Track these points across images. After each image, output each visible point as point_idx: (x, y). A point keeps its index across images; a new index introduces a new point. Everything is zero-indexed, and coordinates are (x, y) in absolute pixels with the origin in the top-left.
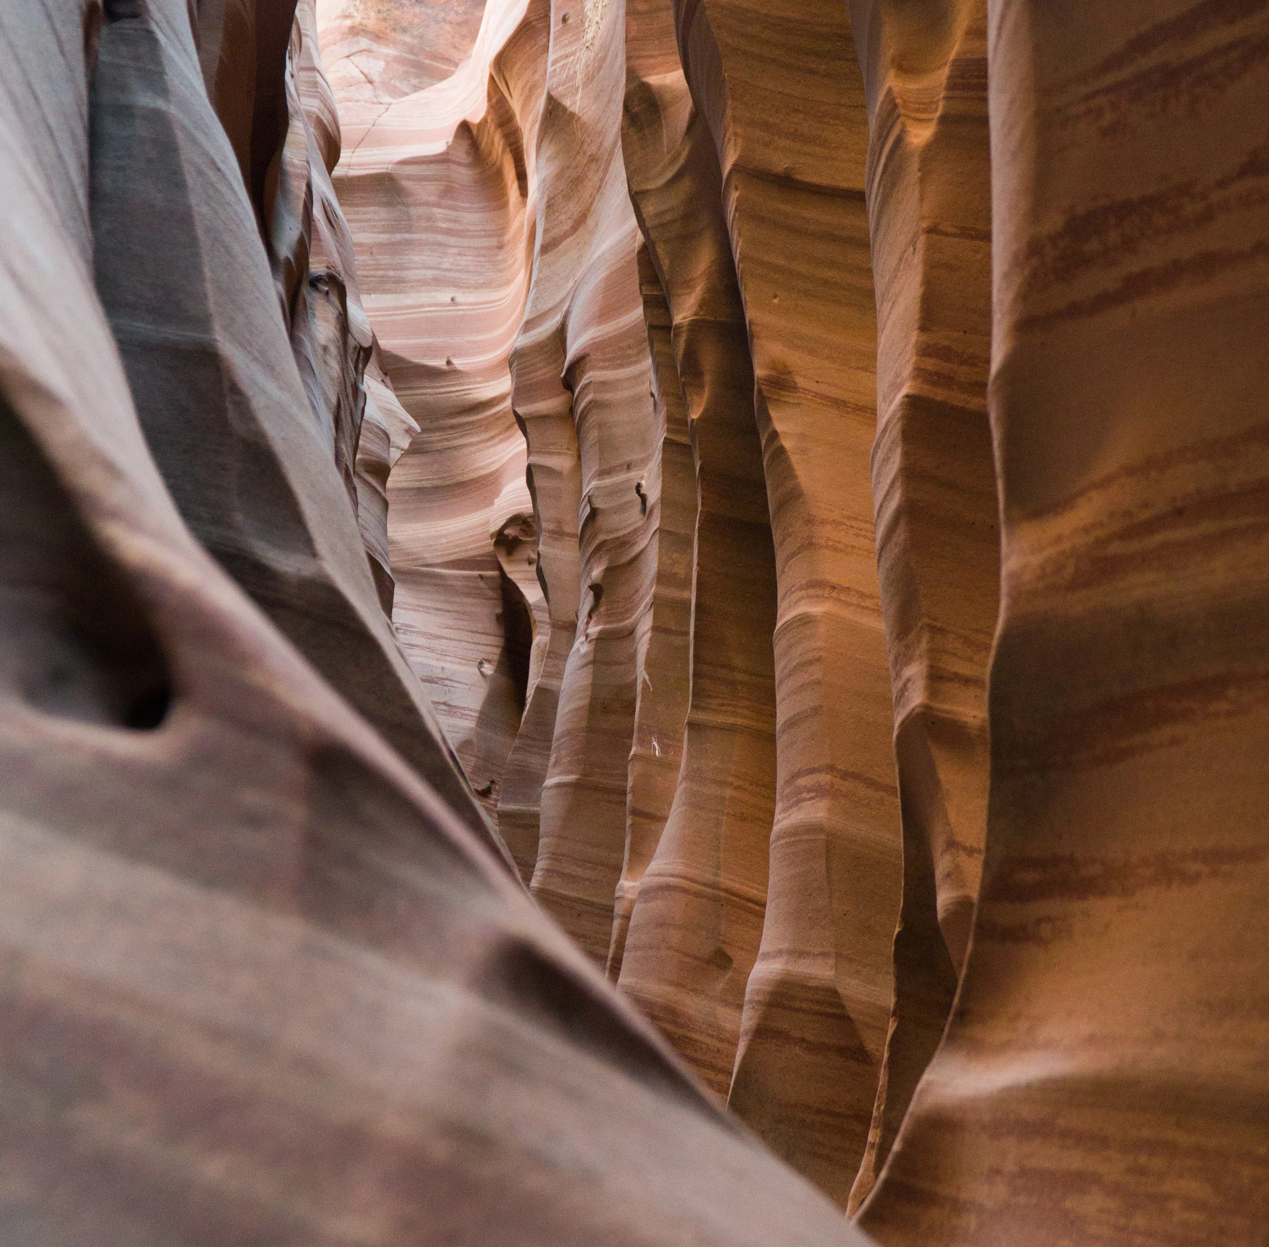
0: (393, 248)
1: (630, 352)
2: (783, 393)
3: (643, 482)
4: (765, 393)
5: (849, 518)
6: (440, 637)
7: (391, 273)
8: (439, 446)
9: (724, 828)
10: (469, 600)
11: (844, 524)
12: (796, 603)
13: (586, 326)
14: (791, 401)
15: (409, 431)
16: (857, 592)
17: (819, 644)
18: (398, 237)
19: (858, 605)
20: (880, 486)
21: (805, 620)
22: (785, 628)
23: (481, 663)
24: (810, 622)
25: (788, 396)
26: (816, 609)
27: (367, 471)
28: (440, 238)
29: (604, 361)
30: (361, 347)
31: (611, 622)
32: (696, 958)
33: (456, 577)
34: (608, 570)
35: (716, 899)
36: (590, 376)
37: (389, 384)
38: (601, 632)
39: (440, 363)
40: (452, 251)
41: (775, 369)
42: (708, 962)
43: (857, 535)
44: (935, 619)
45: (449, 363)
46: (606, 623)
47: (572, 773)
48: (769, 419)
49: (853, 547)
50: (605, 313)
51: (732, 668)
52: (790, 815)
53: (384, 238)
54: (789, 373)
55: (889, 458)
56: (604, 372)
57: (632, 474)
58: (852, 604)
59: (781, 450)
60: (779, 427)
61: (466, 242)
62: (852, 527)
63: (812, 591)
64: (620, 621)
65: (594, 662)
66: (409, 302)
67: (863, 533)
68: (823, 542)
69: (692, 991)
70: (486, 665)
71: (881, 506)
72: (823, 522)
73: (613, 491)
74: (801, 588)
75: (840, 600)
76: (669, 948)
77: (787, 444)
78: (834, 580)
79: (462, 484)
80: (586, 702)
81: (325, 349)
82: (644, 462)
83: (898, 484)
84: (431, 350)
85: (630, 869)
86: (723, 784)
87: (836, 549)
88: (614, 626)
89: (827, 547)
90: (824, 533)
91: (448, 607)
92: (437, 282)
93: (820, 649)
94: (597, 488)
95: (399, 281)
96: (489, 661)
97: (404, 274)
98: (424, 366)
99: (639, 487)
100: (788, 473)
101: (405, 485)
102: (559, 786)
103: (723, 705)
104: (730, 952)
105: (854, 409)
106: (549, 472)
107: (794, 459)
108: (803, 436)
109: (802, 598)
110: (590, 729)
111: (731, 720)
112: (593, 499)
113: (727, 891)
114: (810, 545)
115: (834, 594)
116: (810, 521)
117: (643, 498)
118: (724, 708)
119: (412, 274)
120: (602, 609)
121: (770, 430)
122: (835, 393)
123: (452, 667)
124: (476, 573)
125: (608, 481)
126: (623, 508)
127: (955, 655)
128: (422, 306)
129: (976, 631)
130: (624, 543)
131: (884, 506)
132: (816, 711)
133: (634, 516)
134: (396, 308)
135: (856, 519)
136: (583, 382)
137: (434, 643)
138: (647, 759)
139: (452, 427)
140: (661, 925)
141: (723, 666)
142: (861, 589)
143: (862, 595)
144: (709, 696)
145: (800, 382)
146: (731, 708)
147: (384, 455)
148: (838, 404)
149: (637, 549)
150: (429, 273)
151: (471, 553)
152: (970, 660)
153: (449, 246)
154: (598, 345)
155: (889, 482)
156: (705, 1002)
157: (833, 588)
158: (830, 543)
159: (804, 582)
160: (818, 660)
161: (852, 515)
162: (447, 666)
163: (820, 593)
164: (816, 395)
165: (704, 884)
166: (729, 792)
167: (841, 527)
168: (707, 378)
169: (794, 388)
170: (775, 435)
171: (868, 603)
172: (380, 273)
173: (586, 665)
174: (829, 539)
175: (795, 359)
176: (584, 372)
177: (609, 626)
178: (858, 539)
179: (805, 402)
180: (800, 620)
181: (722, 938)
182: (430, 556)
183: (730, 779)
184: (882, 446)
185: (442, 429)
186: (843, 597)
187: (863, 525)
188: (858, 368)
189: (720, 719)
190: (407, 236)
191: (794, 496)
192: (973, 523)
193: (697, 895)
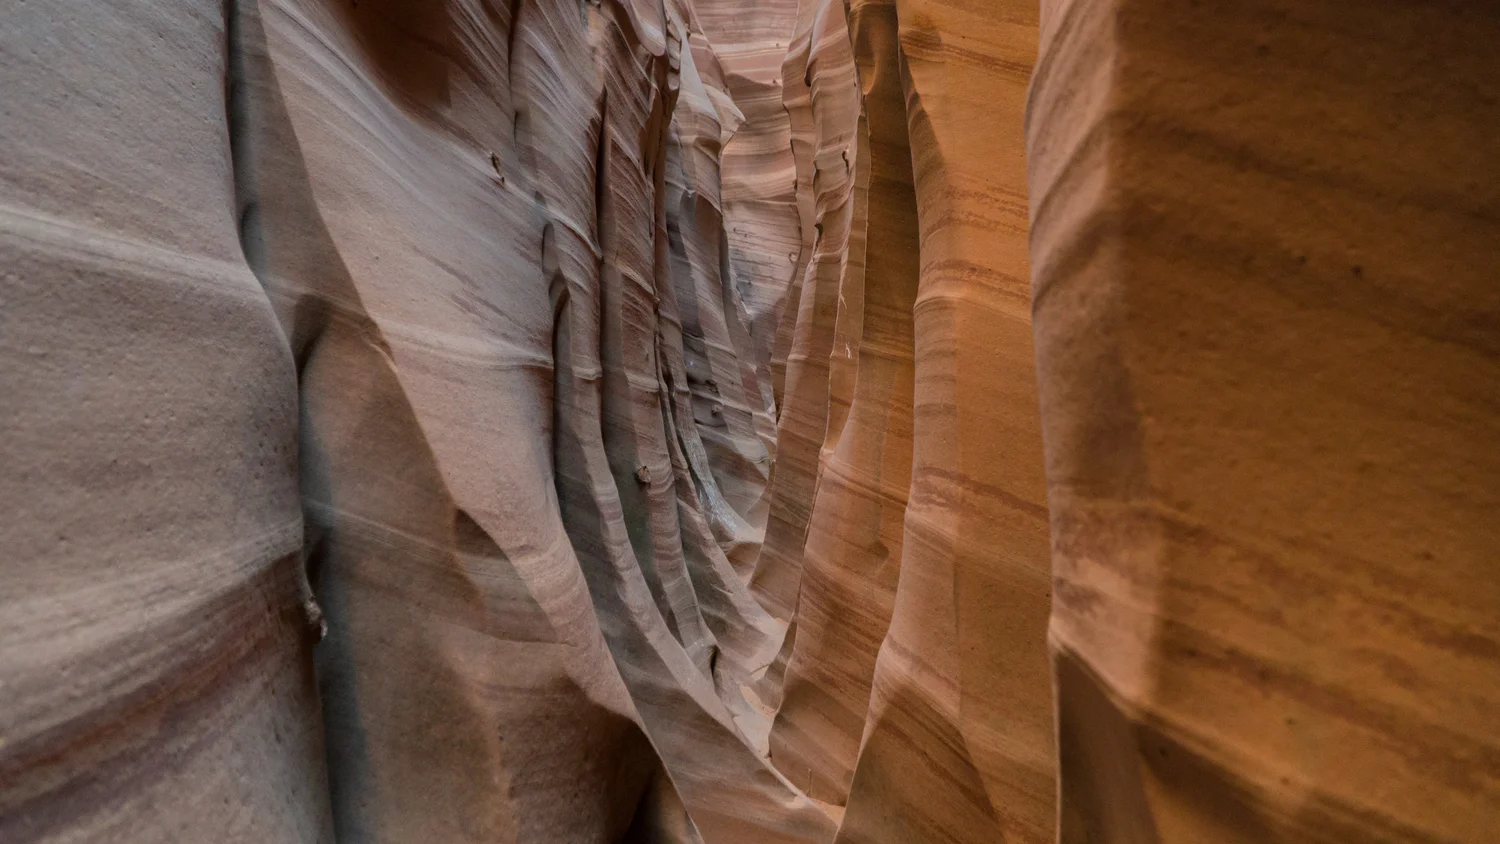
0: (744, 16)
1: (844, 55)
2: (924, 50)
3: (848, 151)
4: (907, 53)
5: (993, 189)
6: (768, 240)
7: (744, 31)
8: (769, 130)
9: (884, 442)
10: (784, 219)
11: (987, 197)
12: (933, 282)
13: (819, 38)
14: (934, 59)
15: (738, 120)
16: (1000, 275)
17: (954, 335)
18: (747, 10)
19: (1000, 291)
20: (1045, 159)
21: (941, 305)
22: (922, 308)
23: (790, 255)
24: (946, 308)
25: (933, 55)
26: (954, 294)
27: (704, 146)
28: (771, 9)
29: (827, 63)
30: (653, 56)
31: (828, 251)
32: (860, 546)
33: (776, 206)
34: (826, 214)
35: (877, 501)
36: (819, 74)
37: (729, 92)
38: (821, 258)
39: (769, 82)
40: (777, 16)
41: (918, 24)
42: (869, 550)
43: (1003, 209)
44: (1183, 506)
45: (774, 82)
46: (825, 251)
47: (803, 353)
48: (910, 80)
49: (998, 223)
50: (828, 30)
51: (895, 309)
52: (920, 510)
53: (740, 10)
54: (933, 28)
55: (1072, 93)
56: (827, 71)
57: (842, 145)
58: (993, 289)
59: (922, 115)
60: (920, 88)
61: (786, 11)
62: (997, 200)
63: (950, 272)
64: (834, 251)
65: (817, 278)
66: (754, 47)
67: (1009, 207)
68: (962, 217)
69: (856, 572)
70: (793, 256)
71: (1047, 202)
72: (965, 195)
73: (830, 158)
74: (940, 267)
75: (980, 284)
76: (839, 536)
77: (928, 107)
78: (974, 260)
79: (780, 153)
80: (811, 306)
81: (594, 50)
82: (848, 137)
83: (1101, 153)
84: (764, 75)
85: (829, 439)
86: (885, 405)
87: (977, 225)
88: (830, 254)
89: (967, 223)
90: (967, 207)
91: (773, 223)
92: (769, 36)
93: (955, 341)
94: (820, 155)
95: (749, 35)
96: (794, 253)
97: (750, 31)
98: (762, 85)
99: (844, 154)
100: (931, 140)
101: (751, 153)
102: (795, 361)
103: (886, 339)
104: (886, 543)
105: (1004, 66)
106: (804, 144)
107: (936, 124)
108: (946, 99)
109: (939, 279)
110: (814, 324)
111: (893, 352)
112: (818, 164)
113: (884, 494)
114: (949, 221)
115: (973, 277)
116: (950, 193)
117: (847, 162)
118: (888, 342)
119: (755, 31)
120: (823, 241)
121: (912, 93)
122: (983, 49)
123: (774, 256)
124: (787, 203)
125: (828, 150)
126: (835, 170)
127: (1232, 601)
128: (761, 49)
129: (1292, 543)
130: (836, 195)
131: (1056, 201)
132: (949, 410)
133: (842, 175)
134: (748, 51)
135: (1001, 191)
136: (815, 79)
137: (767, 244)
138: (840, 360)
139: (776, 119)
140: (834, 515)
141: (888, 307)
142: (1004, 271)
143: (1006, 279)
144: (878, 331)
145: (945, 38)
146: (893, 342)
147: (716, 135)
148: (987, 61)
149: (843, 200)
150: (765, 30)
151: (786, 192)
152: (1276, 618)
153: (775, 14)
154: (824, 51)
155: (1070, 150)
156: (866, 582)
157: (973, 270)
158: (972, 218)
159: (942, 260)
160: (953, 353)
161: (997, 186)
162: (773, 256)
163: (958, 275)
164: (962, 52)
165: (867, 487)
166: (889, 413)
167: (984, 200)
168: (877, 57)
169: (938, 45)
170: (916, 97)
171: (1012, 288)
172: (738, 31)
173: (812, 280)
174: (970, 214)
175: (942, 14)
176: (814, 73)
177: (826, 254)
178: (1003, 213)
179: (949, 60)
180: (936, 303)
181: (880, 533)
182: (763, 194)
183: (891, 402)
184: (1052, 72)
185: (772, 120)
186: (984, 280)
187: (1010, 198)
188: (1010, 20)
189: (884, 350)
190: (751, 9)
191: (935, 164)
192: (1303, 260)
193: (863, 496)
